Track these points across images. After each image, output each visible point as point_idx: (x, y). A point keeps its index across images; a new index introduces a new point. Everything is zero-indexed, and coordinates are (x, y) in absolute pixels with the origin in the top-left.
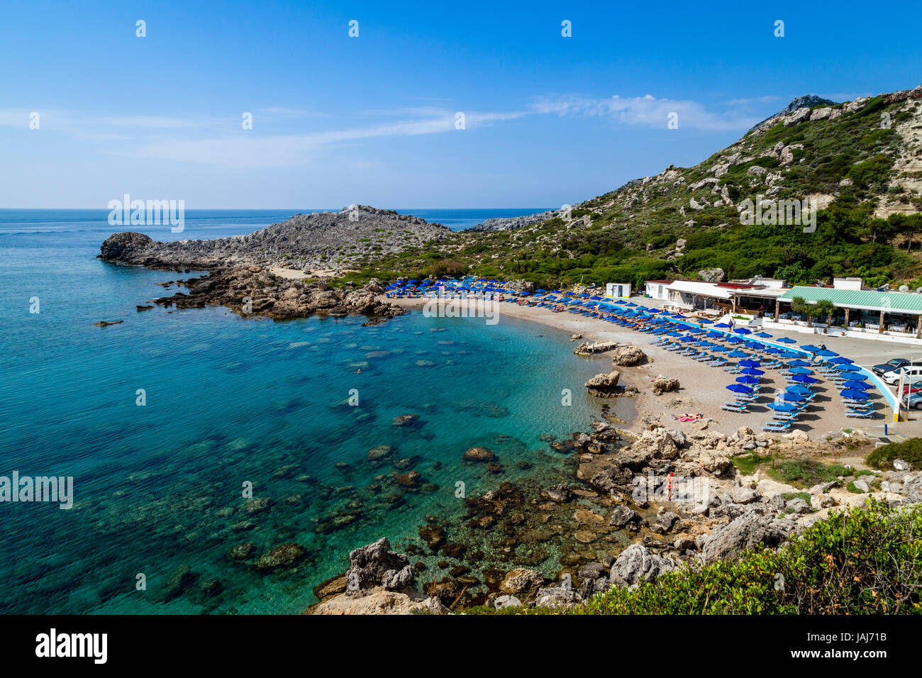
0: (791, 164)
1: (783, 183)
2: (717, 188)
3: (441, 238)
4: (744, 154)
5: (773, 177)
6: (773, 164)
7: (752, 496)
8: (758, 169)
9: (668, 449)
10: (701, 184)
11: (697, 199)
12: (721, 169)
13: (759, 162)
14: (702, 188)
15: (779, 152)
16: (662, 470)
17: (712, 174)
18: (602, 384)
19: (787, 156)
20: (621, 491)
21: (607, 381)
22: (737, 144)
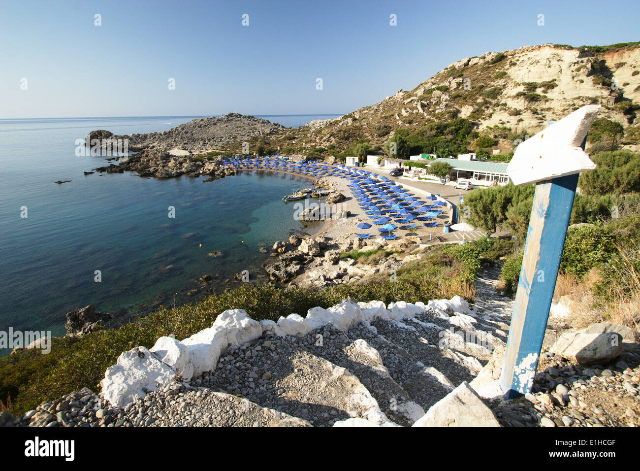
0: (455, 89)
1: (449, 101)
2: (416, 103)
3: (273, 131)
4: (433, 84)
5: (445, 97)
6: (445, 90)
8: (437, 93)
10: (409, 100)
11: (405, 109)
12: (420, 92)
13: (438, 89)
14: (409, 102)
15: (450, 83)
17: (416, 95)
19: (454, 85)
22: (432, 78)
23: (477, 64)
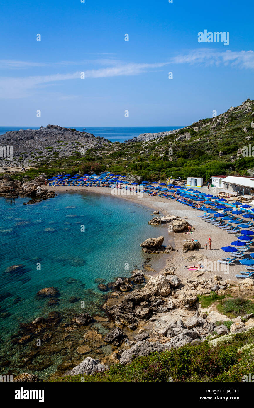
3: (99, 147)
7: (195, 323)
9: (164, 289)
16: (155, 304)
18: (149, 245)
20: (123, 318)
21: (153, 243)
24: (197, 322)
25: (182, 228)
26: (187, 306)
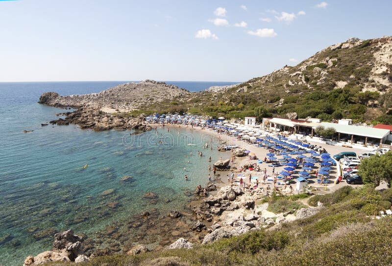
0: (331, 67)
1: (327, 75)
2: (300, 76)
3: (182, 95)
4: (314, 62)
5: (324, 72)
6: (324, 67)
8: (318, 69)
9: (231, 195)
10: (294, 74)
11: (291, 81)
12: (303, 68)
13: (319, 66)
14: (295, 76)
15: (327, 61)
16: (224, 205)
17: (300, 70)
18: (220, 165)
19: (331, 64)
20: (202, 214)
21: (222, 164)
22: (312, 57)
23: (348, 48)
24: (254, 217)
25: (242, 154)
26: (247, 207)
